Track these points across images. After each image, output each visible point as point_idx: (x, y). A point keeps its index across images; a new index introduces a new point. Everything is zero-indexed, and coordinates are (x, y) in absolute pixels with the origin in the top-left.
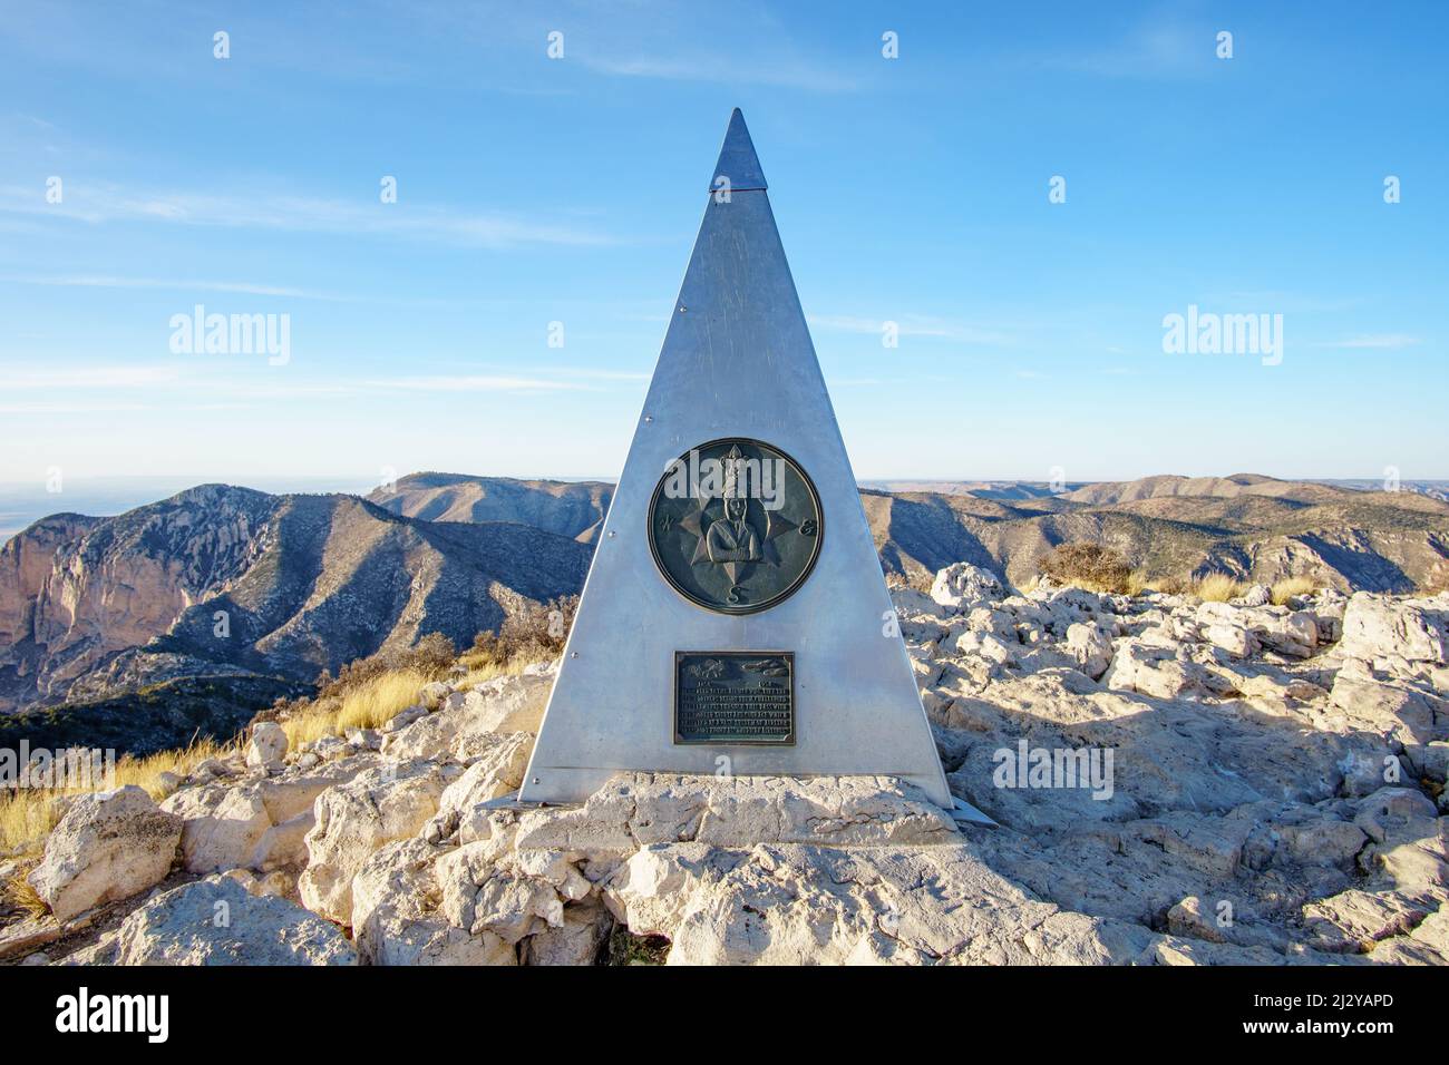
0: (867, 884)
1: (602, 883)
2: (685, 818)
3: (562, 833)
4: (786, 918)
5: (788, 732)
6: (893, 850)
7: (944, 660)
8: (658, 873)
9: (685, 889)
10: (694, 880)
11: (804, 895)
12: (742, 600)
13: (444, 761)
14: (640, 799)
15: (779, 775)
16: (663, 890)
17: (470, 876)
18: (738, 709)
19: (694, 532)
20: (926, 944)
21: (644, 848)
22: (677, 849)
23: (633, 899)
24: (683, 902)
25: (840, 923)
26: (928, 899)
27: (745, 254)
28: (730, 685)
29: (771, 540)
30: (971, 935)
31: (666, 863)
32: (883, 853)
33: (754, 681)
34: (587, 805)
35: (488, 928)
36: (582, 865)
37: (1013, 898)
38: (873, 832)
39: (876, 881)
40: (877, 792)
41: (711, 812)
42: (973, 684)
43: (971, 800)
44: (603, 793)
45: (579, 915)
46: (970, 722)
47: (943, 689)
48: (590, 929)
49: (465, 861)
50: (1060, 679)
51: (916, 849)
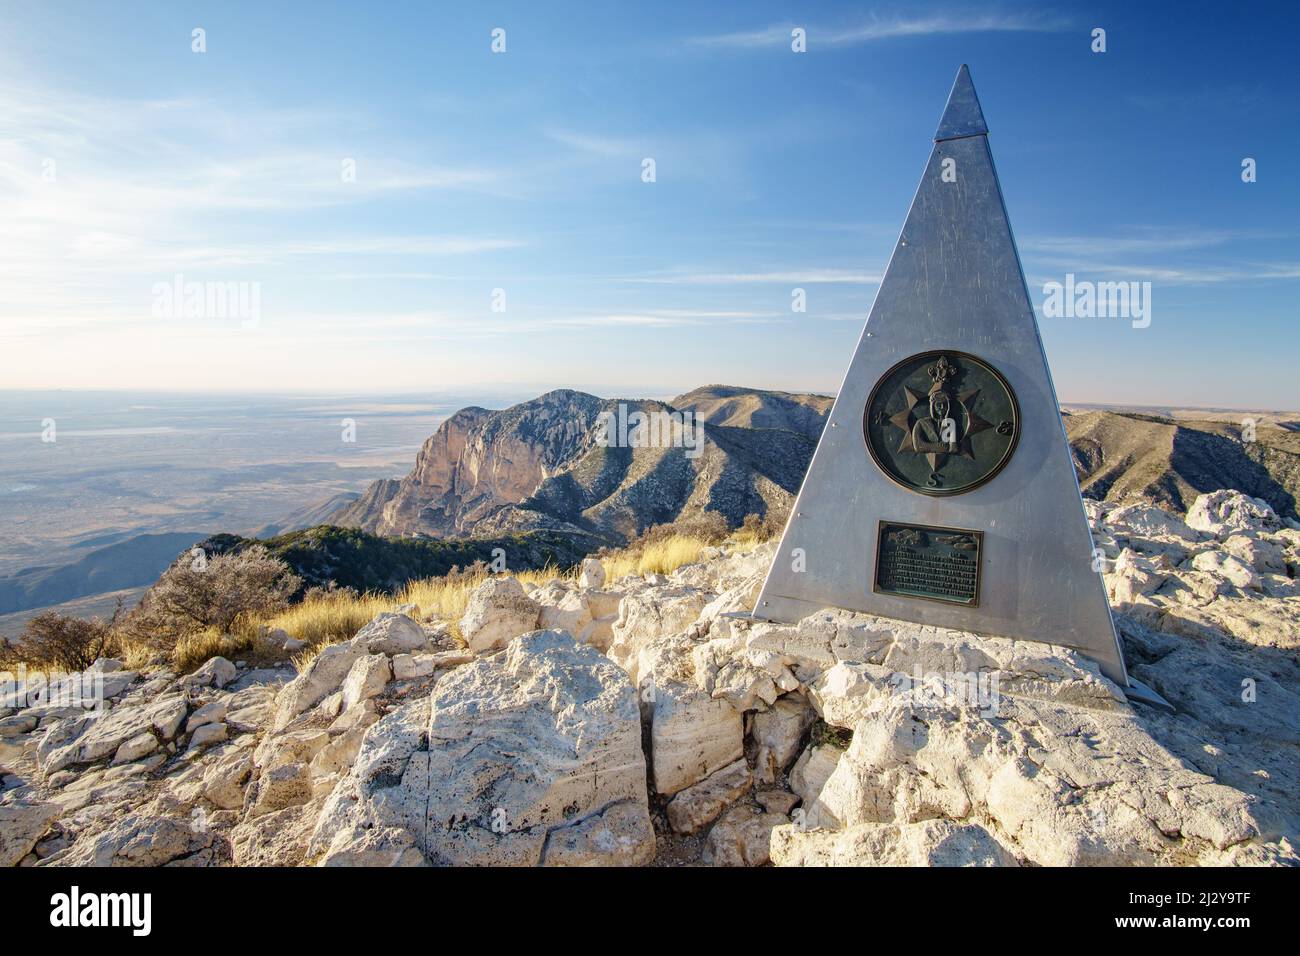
0: (1025, 724)
1: (807, 683)
2: (876, 646)
3: (779, 641)
4: (947, 731)
5: (972, 596)
6: (1057, 705)
7: (1167, 572)
8: (848, 681)
9: (868, 696)
10: (876, 690)
11: (964, 718)
12: (939, 485)
13: (707, 590)
14: (841, 627)
15: (962, 630)
16: (850, 694)
17: (714, 659)
18: (930, 571)
19: (902, 427)
20: (1067, 776)
21: (841, 662)
22: (864, 667)
23: (829, 698)
24: (865, 705)
25: (993, 745)
26: (1079, 746)
28: (922, 552)
29: (968, 437)
30: (1115, 779)
31: (855, 675)
32: (1045, 706)
33: (946, 552)
34: (800, 624)
35: (724, 696)
36: (794, 668)
37: (1168, 764)
38: (1040, 687)
39: (1034, 723)
40: (1049, 656)
41: (896, 646)
42: (1196, 597)
43: (1159, 690)
44: (816, 619)
45: (790, 706)
46: (1185, 630)
47: (1160, 598)
48: (798, 717)
49: (711, 649)
51: (1080, 709)
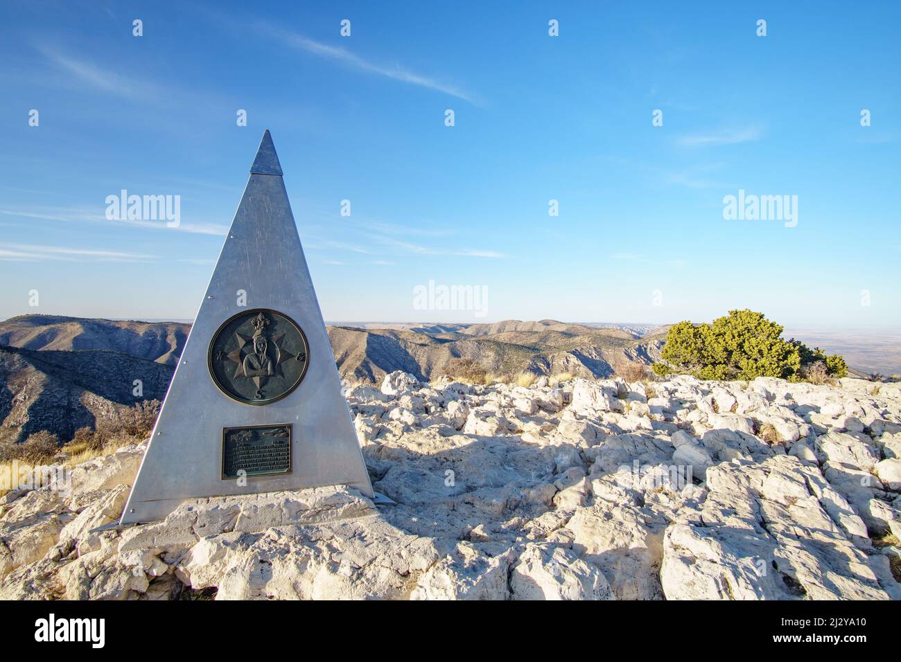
0: (327, 540)
1: (176, 563)
2: (228, 518)
3: (150, 538)
4: (283, 563)
5: (288, 467)
6: (342, 522)
7: (381, 424)
8: (210, 551)
9: (226, 557)
10: (232, 551)
11: (293, 549)
12: (263, 397)
13: (61, 511)
14: (200, 512)
15: (283, 491)
16: (213, 561)
17: (86, 573)
18: (260, 456)
19: (235, 360)
20: (354, 563)
21: (202, 539)
22: (222, 537)
23: (195, 569)
24: (225, 565)
25: (312, 561)
26: (358, 542)
27: (269, 209)
28: (254, 444)
29: (279, 364)
30: (377, 555)
31: (215, 545)
32: (336, 524)
33: (269, 441)
34: (166, 519)
36: (162, 556)
37: (399, 536)
38: (332, 513)
39: (332, 537)
40: (335, 493)
41: (243, 515)
42: (394, 436)
43: (387, 494)
44: (179, 512)
45: (159, 587)
46: (392, 456)
47: (379, 440)
48: (167, 594)
49: (82, 565)
50: (438, 430)
51: (354, 519)
